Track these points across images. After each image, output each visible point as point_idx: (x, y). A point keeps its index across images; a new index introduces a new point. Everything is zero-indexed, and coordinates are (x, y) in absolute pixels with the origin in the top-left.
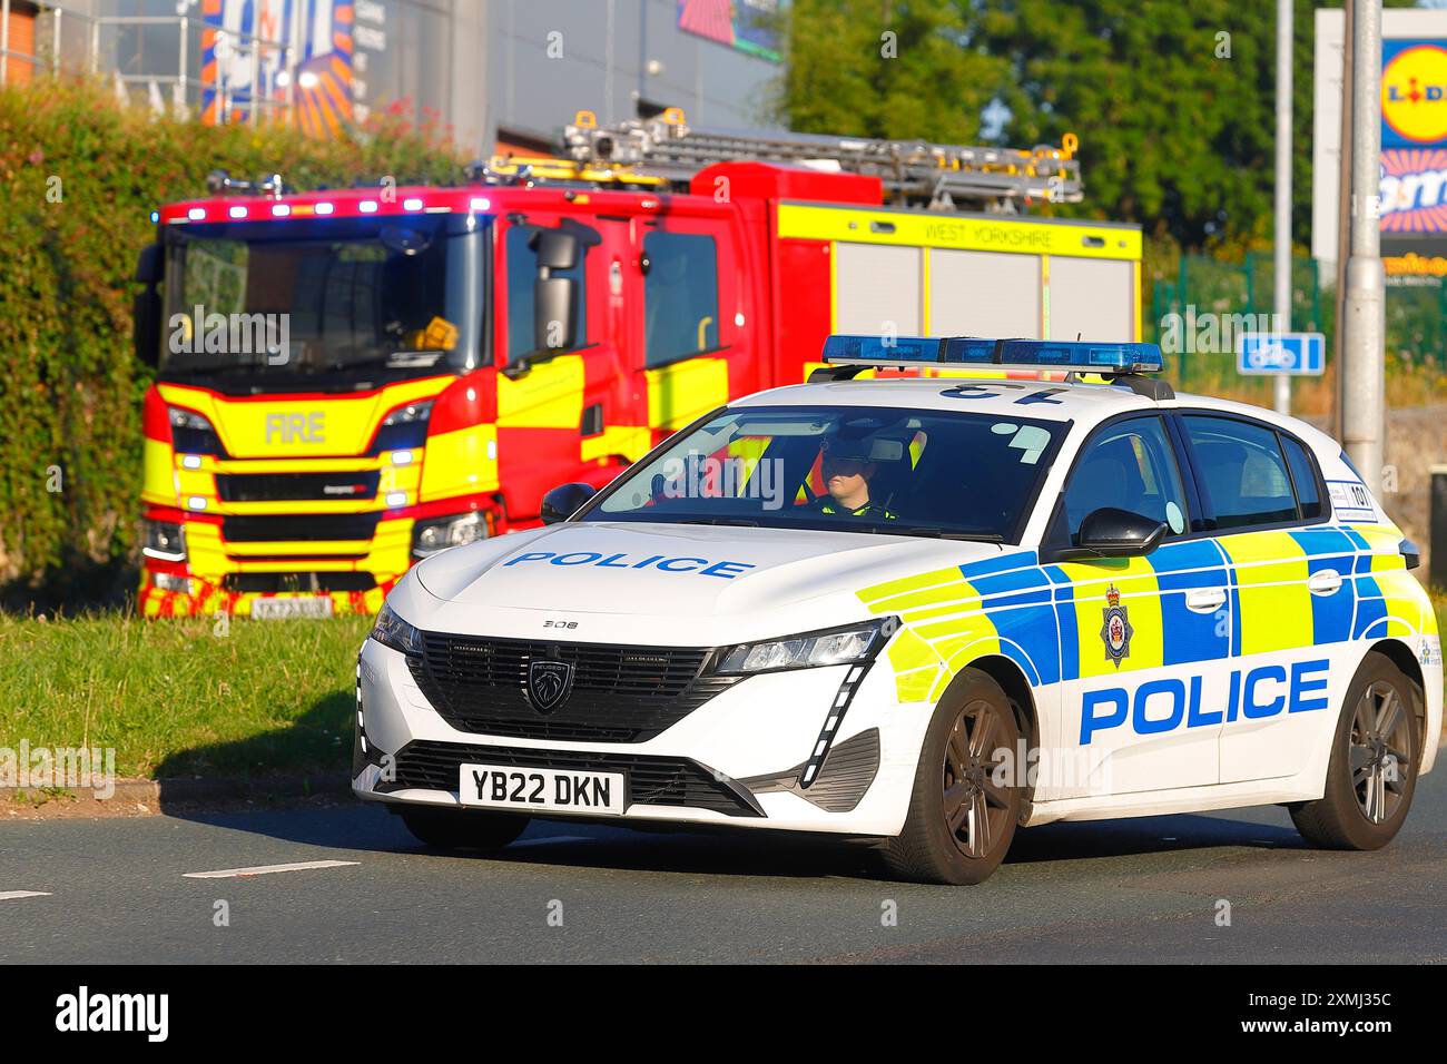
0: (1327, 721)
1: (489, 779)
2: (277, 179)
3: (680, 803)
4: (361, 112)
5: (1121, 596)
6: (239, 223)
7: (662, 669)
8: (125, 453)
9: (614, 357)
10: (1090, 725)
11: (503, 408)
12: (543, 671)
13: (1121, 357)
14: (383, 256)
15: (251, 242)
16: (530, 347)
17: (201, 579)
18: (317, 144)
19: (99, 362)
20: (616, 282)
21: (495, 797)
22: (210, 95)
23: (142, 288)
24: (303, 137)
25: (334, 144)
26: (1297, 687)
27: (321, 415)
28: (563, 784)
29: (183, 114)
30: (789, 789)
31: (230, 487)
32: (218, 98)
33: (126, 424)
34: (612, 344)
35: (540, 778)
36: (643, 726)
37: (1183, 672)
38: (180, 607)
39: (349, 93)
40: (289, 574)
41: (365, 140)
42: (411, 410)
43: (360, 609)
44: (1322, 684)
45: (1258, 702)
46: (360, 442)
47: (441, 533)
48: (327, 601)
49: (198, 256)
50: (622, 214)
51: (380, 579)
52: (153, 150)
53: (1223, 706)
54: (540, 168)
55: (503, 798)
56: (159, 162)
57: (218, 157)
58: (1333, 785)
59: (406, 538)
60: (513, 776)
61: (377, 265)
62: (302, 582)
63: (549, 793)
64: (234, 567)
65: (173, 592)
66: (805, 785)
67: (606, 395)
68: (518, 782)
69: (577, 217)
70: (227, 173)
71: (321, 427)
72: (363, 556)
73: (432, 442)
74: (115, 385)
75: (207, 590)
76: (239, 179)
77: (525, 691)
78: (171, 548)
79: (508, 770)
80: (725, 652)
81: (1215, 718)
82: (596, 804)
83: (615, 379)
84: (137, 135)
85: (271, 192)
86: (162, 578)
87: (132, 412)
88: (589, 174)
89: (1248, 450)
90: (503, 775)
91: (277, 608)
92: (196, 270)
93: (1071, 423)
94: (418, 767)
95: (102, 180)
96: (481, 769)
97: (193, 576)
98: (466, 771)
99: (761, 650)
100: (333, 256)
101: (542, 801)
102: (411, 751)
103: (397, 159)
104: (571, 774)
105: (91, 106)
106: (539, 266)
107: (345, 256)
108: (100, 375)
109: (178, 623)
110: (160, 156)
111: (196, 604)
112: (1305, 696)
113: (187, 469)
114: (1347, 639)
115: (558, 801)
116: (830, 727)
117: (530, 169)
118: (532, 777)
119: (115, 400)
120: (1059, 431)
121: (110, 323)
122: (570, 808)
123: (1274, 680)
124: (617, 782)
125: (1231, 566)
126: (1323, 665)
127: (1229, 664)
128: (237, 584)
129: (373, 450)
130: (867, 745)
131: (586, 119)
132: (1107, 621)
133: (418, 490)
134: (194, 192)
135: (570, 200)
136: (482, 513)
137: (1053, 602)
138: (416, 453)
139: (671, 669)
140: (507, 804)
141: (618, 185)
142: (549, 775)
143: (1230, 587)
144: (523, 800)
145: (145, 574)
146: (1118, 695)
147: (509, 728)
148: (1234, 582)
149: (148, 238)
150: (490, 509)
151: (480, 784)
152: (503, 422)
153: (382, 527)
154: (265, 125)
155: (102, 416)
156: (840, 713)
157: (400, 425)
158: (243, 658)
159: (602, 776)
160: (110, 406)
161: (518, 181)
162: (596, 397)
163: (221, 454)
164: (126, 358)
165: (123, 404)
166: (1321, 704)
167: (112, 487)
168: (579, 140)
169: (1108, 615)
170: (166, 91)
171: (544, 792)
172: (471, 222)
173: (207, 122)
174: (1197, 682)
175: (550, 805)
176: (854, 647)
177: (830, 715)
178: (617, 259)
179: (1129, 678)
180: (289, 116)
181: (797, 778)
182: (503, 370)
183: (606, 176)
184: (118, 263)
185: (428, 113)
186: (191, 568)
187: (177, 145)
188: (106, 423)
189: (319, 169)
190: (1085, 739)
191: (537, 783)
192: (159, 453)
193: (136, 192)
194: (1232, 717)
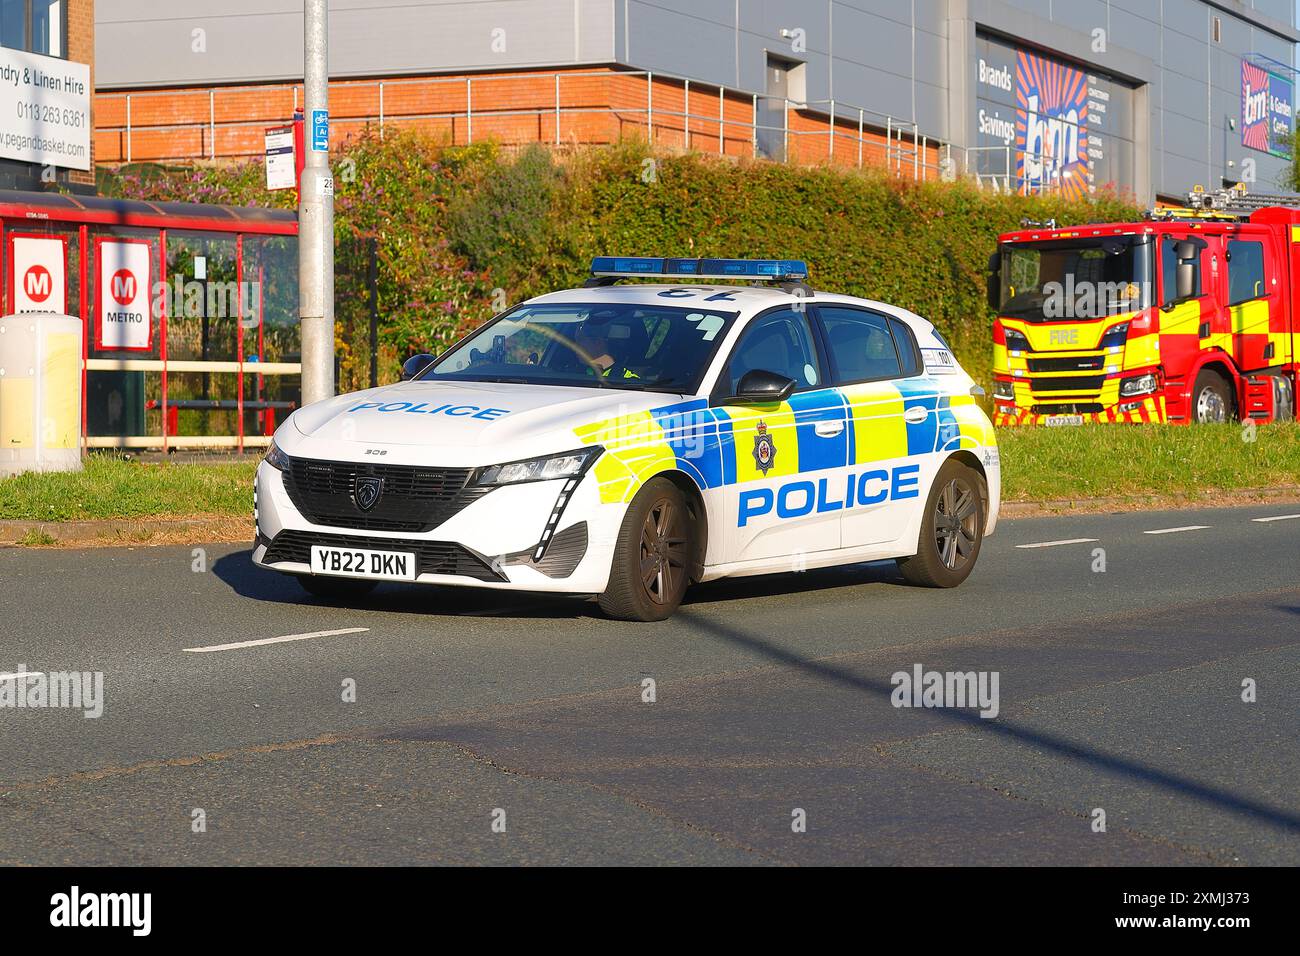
0: (918, 504)
1: (330, 556)
2: (1053, 221)
3: (453, 573)
4: (1092, 189)
5: (768, 428)
6: (1036, 241)
7: (440, 482)
8: (984, 350)
9: (1214, 301)
10: (744, 514)
11: (1162, 326)
12: (364, 484)
13: (777, 269)
14: (1104, 256)
15: (1041, 251)
16: (1174, 297)
17: (1021, 408)
18: (1071, 205)
19: (971, 308)
20: (1214, 265)
21: (333, 568)
22: (1021, 183)
23: (991, 273)
24: (1065, 201)
25: (1080, 204)
26: (896, 483)
27: (1076, 331)
28: (376, 559)
29: (1009, 192)
30: (525, 563)
31: (1034, 365)
32: (1025, 183)
33: (985, 337)
34: (1213, 295)
35: (362, 555)
36: (428, 521)
37: (814, 477)
38: (1012, 421)
39: (1086, 180)
40: (1063, 405)
41: (1094, 202)
42: (1118, 328)
43: (1096, 421)
44: (914, 481)
45: (868, 493)
46: (1094, 343)
47: (1133, 385)
48: (1081, 417)
49: (1017, 258)
50: (1217, 234)
51: (1105, 407)
52: (994, 209)
53: (843, 497)
54: (1177, 212)
55: (338, 569)
56: (998, 214)
57: (1025, 212)
58: (923, 545)
59: (1117, 387)
60: (345, 554)
61: (1101, 259)
62: (1068, 409)
63: (367, 566)
64: (1037, 402)
65: (1008, 414)
66: (536, 560)
67: (1211, 318)
68: (347, 558)
69: (1196, 235)
70: (1030, 219)
71: (1076, 336)
72: (1098, 396)
73: (1129, 342)
74: (979, 319)
75: (1024, 413)
76: (1035, 222)
77: (352, 497)
78: (1006, 394)
79: (342, 550)
80: (482, 471)
81: (837, 505)
82: (397, 573)
83: (1215, 310)
84: (987, 202)
85: (1050, 227)
86: (1003, 409)
87: (987, 331)
88: (1200, 215)
89: (871, 330)
90: (338, 554)
91: (1057, 421)
92: (1016, 264)
93: (739, 313)
94: (288, 547)
95: (971, 224)
96: (324, 549)
97: (1017, 407)
98: (315, 550)
99: (510, 468)
100: (1081, 256)
101: (363, 571)
102: (284, 536)
103: (1109, 210)
104: (381, 553)
105: (965, 189)
106: (1178, 259)
107: (1085, 256)
108: (972, 314)
109: (1011, 430)
110: (998, 212)
111: (1019, 420)
112: (902, 489)
113: (1013, 357)
114: (931, 451)
115: (373, 571)
116: (553, 521)
117: (1173, 213)
118: (357, 555)
119: (979, 326)
120: (730, 318)
121: (976, 290)
122: (381, 576)
123: (879, 479)
124: (410, 559)
125: (849, 406)
126: (915, 468)
127: (848, 470)
128: (1038, 410)
129: (1100, 347)
130: (579, 533)
131: (1199, 189)
132: (757, 444)
133: (1123, 364)
134: (1014, 228)
135: (1192, 227)
136: (1153, 375)
137: (718, 433)
138: (1121, 348)
139: (446, 483)
140: (341, 573)
141: (1215, 219)
142: (368, 553)
143: (847, 420)
144: (351, 570)
145: (995, 406)
146: (766, 493)
147: (344, 522)
148: (850, 416)
149: (993, 250)
150: (1157, 373)
151: (324, 559)
152: (1161, 332)
153: (1106, 383)
154: (1047, 196)
155: (973, 333)
156: (560, 511)
157: (1113, 334)
158: (1042, 445)
159: (401, 555)
160: (977, 329)
161: (1166, 219)
162: (1206, 319)
163: (1030, 350)
164: (984, 306)
165: (983, 327)
166: (915, 493)
167: (979, 367)
168: (1195, 199)
169: (758, 441)
170: (1000, 182)
171: (364, 565)
172: (1145, 239)
173: (1019, 194)
174: (823, 483)
175: (368, 574)
176: (572, 466)
177: (553, 513)
178: (1215, 254)
179: (774, 481)
180: (1058, 191)
181: (530, 556)
182: (1161, 308)
183: (1209, 215)
184: (980, 262)
185: (1123, 189)
186: (1016, 403)
187: (1006, 206)
188: (976, 336)
189: (1072, 216)
190: (742, 522)
191: (359, 559)
192: (1000, 350)
193: (987, 229)
194: (850, 504)
